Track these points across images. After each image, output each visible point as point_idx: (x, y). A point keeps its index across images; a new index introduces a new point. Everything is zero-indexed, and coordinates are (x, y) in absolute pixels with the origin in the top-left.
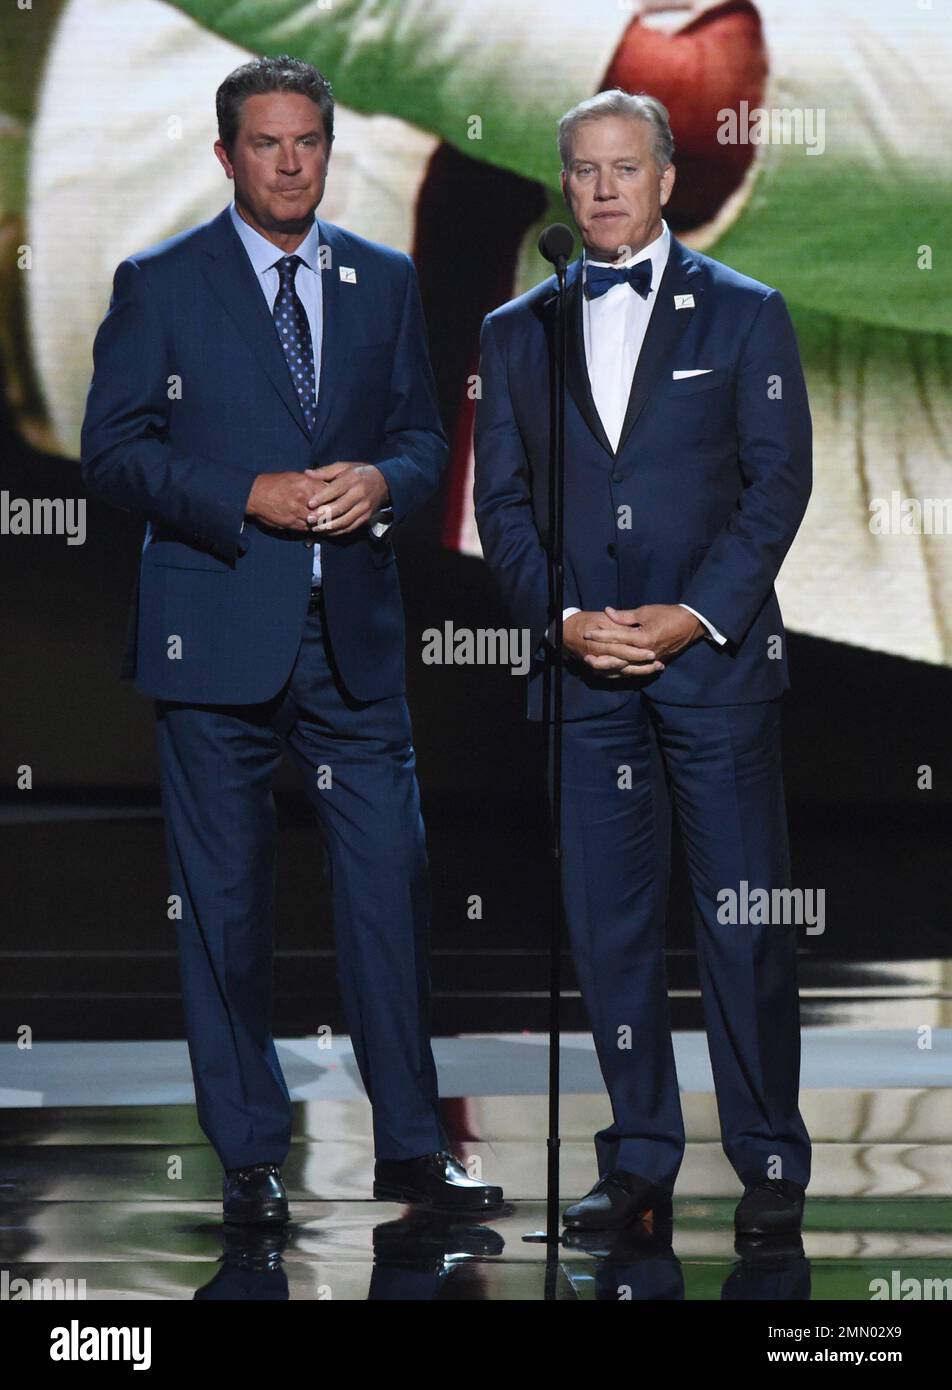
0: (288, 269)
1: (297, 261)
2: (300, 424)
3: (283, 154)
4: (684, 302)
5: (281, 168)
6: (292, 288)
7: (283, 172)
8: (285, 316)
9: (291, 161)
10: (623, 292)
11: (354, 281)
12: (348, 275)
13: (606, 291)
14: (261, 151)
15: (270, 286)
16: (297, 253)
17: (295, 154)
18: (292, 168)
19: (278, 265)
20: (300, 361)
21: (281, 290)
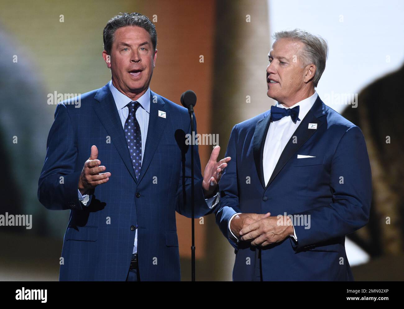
0: (133, 107)
1: (137, 105)
2: (133, 175)
3: (133, 54)
4: (313, 126)
5: (132, 59)
6: (134, 116)
7: (133, 61)
8: (129, 127)
9: (136, 55)
10: (287, 119)
11: (165, 117)
12: (162, 114)
13: (280, 119)
14: (122, 52)
15: (124, 114)
16: (138, 101)
17: (138, 53)
18: (137, 59)
19: (129, 105)
20: (135, 148)
21: (129, 116)
